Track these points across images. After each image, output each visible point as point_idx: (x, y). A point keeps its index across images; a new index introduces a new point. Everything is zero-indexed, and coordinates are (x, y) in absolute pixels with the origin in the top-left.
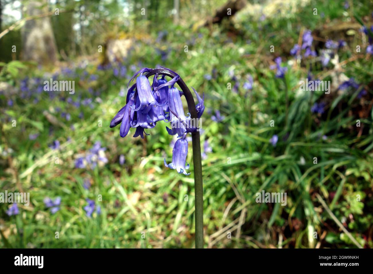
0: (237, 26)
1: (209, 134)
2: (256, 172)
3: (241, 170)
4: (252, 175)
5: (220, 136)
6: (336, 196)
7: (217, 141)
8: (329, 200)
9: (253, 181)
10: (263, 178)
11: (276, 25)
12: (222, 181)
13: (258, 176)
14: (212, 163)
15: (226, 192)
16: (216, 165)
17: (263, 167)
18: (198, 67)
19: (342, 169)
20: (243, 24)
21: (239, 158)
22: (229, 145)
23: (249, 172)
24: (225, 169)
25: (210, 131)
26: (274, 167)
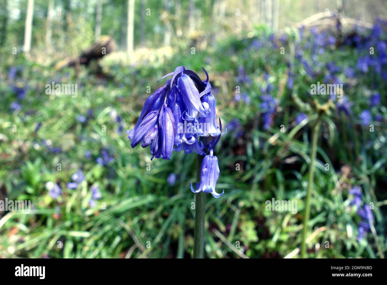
0: (106, 70)
1: (92, 180)
2: (152, 215)
3: (136, 215)
4: (148, 219)
5: (106, 182)
6: (233, 229)
7: (103, 187)
8: (227, 233)
9: (150, 225)
10: (161, 220)
11: (145, 73)
12: (117, 229)
13: (156, 219)
14: (101, 211)
15: (121, 242)
16: (106, 213)
17: (160, 209)
18: (65, 108)
19: (235, 202)
20: (112, 67)
21: (134, 202)
22: (118, 190)
23: (145, 216)
24: (117, 216)
25: (93, 176)
26: (172, 207)
